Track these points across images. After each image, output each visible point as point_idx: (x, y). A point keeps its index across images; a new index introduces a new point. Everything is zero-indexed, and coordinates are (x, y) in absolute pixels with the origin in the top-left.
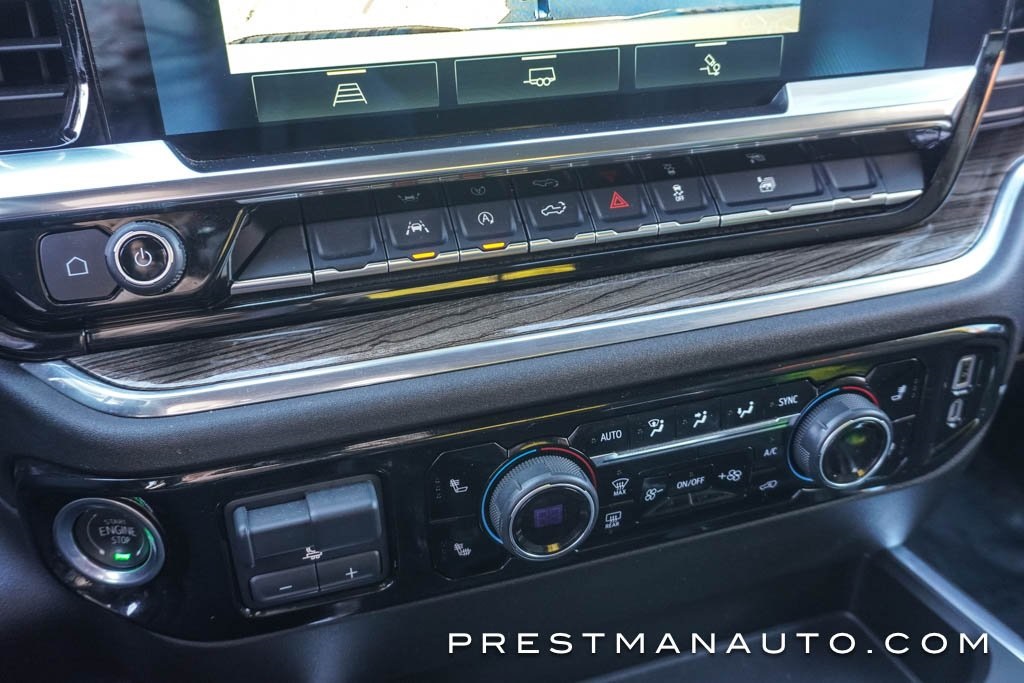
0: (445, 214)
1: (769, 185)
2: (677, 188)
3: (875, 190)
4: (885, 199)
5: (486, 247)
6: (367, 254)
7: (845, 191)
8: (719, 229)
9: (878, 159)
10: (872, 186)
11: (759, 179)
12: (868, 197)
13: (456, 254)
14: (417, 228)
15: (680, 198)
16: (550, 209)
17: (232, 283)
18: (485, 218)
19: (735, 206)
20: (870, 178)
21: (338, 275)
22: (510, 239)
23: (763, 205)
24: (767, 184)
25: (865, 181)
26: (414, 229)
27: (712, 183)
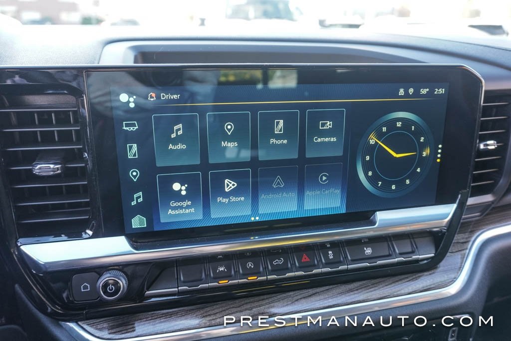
0: (233, 262)
1: (369, 251)
2: (330, 252)
3: (414, 254)
4: (419, 258)
5: (249, 278)
6: (200, 281)
7: (401, 254)
8: (347, 271)
9: (416, 240)
10: (413, 252)
11: (365, 249)
12: (411, 257)
13: (237, 281)
14: (222, 269)
15: (331, 257)
16: (277, 262)
17: (146, 292)
18: (250, 265)
19: (354, 261)
20: (412, 249)
21: (188, 289)
22: (259, 275)
23: (366, 261)
24: (368, 251)
25: (410, 250)
26: (221, 269)
27: (345, 250)
